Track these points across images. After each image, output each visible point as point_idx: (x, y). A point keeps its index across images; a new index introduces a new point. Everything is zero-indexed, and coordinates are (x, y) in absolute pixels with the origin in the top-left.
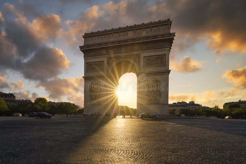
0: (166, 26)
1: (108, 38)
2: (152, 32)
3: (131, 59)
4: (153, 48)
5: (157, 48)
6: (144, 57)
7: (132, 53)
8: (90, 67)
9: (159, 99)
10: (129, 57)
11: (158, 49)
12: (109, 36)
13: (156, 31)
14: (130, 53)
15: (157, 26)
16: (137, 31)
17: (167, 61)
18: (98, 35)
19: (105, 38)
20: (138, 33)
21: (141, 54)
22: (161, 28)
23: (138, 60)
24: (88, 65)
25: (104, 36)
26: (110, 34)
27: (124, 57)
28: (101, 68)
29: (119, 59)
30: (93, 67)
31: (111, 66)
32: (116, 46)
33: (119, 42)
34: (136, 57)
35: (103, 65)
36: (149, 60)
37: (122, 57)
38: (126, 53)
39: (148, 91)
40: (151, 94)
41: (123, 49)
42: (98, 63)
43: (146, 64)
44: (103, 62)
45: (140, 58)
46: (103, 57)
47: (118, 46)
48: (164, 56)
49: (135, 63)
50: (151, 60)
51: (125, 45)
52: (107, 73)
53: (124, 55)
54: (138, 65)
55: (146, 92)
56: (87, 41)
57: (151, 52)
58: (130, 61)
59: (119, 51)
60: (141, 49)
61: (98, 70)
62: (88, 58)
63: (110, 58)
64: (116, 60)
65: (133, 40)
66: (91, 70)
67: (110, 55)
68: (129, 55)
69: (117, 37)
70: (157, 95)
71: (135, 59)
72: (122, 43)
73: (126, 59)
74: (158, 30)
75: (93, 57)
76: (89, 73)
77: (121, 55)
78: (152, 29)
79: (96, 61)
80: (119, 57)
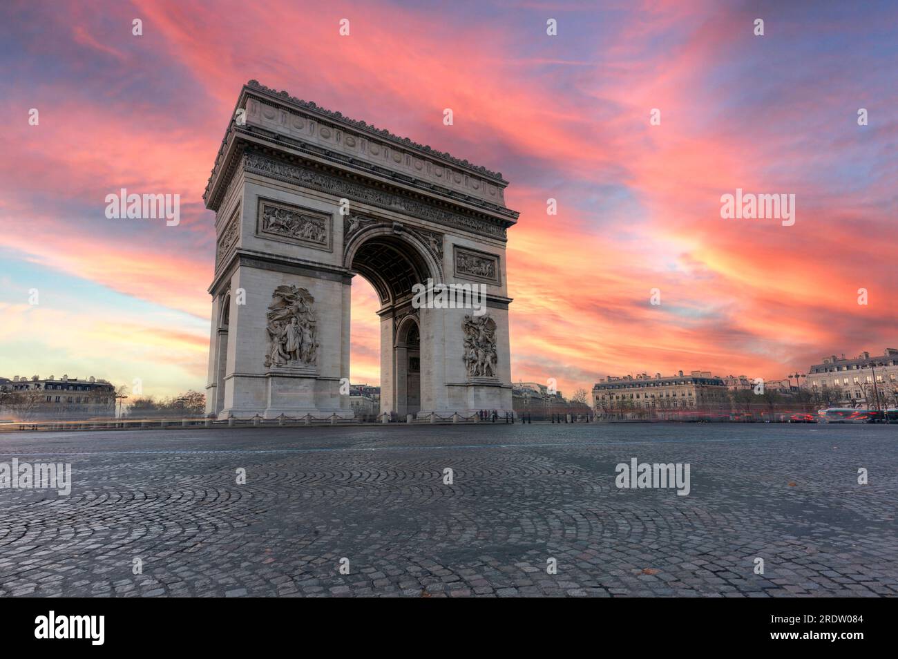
0: (496, 187)
1: (348, 144)
2: (469, 187)
3: (417, 238)
4: (474, 230)
5: (481, 232)
6: (454, 246)
7: (424, 222)
9: (495, 373)
10: (414, 233)
11: (484, 238)
12: (353, 140)
13: (477, 189)
14: (417, 220)
15: (480, 179)
16: (435, 166)
17: (502, 273)
18: (311, 117)
19: (338, 140)
20: (438, 173)
21: (446, 235)
22: (487, 186)
23: (437, 249)
24: (262, 206)
25: (333, 132)
26: (357, 135)
27: (402, 225)
28: (320, 237)
29: (383, 226)
30: (287, 224)
31: (358, 240)
32: (381, 184)
33: (395, 176)
34: (432, 239)
35: (327, 227)
36: (465, 258)
37: (395, 224)
38: (407, 218)
39: (467, 344)
40: (477, 354)
41: (398, 200)
42: (307, 212)
43: (458, 267)
44: (327, 217)
45: (442, 244)
46: (331, 202)
47: (388, 186)
48: (496, 258)
49: (428, 252)
50: (468, 260)
51: (407, 192)
52: (344, 262)
53: (400, 220)
54: (437, 263)
55: (463, 349)
56: (263, 116)
57: (469, 238)
58: (415, 244)
59: (385, 201)
60: (447, 222)
61: (310, 239)
62: (264, 179)
63: (353, 213)
64: (374, 228)
65: (433, 188)
66: (274, 230)
67: (356, 204)
68: (415, 224)
69: (376, 154)
70: (492, 359)
71: (429, 244)
72: (401, 182)
73: (404, 235)
74: (482, 189)
75: (287, 185)
76: (267, 242)
77: (391, 218)
78: (469, 179)
79: (302, 204)
80: (386, 219)
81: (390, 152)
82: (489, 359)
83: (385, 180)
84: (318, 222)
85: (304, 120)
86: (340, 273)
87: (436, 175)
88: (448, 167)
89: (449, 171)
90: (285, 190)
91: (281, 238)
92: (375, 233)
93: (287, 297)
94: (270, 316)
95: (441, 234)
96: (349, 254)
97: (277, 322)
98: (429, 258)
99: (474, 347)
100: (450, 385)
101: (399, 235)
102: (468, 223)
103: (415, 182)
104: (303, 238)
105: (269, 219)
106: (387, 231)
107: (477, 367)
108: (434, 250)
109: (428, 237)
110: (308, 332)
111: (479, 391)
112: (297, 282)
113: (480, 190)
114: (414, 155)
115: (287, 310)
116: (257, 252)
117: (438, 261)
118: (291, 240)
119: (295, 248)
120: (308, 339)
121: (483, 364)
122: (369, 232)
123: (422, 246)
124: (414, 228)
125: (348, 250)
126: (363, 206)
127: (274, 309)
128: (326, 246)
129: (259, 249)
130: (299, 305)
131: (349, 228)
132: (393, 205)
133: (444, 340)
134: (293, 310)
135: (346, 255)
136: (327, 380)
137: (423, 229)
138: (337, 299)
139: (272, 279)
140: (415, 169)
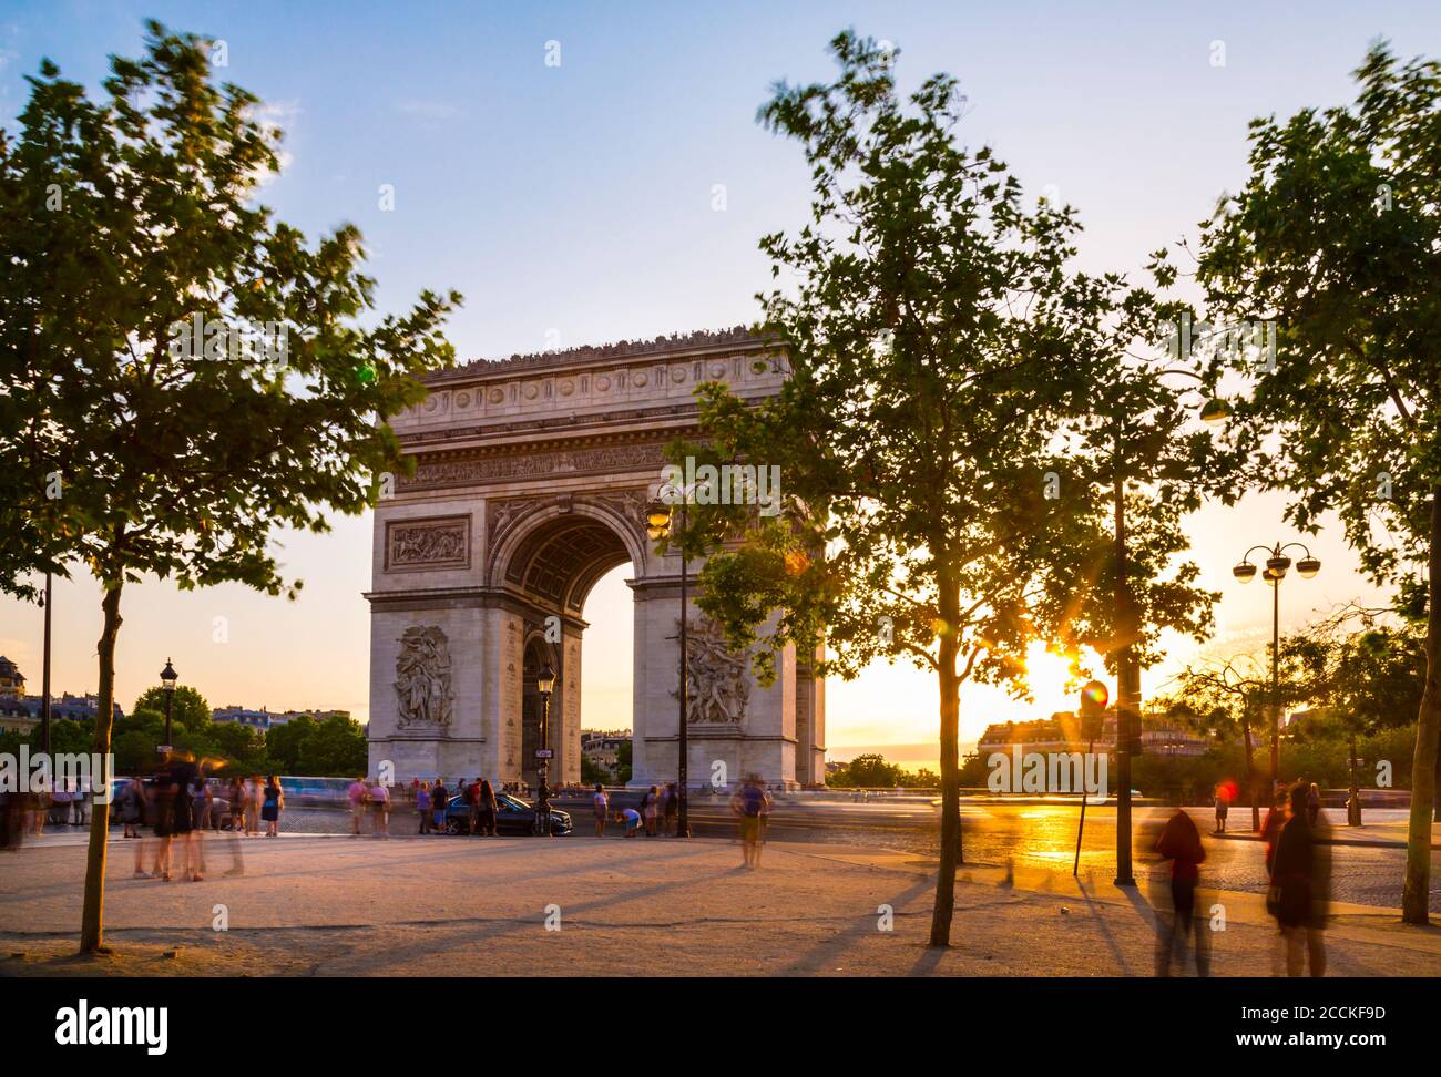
1: (492, 402)
3: (600, 507)
7: (608, 478)
8: (403, 546)
9: (735, 714)
10: (595, 501)
12: (500, 392)
14: (599, 479)
15: (726, 355)
16: (634, 372)
18: (442, 388)
19: (479, 402)
20: (638, 382)
21: (650, 487)
22: (745, 362)
23: (635, 516)
24: (392, 533)
25: (472, 392)
26: (502, 381)
27: (570, 496)
28: (456, 551)
29: (545, 507)
30: (420, 546)
31: (509, 539)
32: (529, 444)
33: (542, 425)
34: (628, 501)
35: (466, 535)
37: (558, 498)
38: (579, 481)
40: (698, 687)
41: (565, 456)
42: (441, 522)
44: (464, 520)
45: (645, 503)
46: (468, 497)
47: (540, 443)
49: (622, 527)
51: (571, 440)
52: (486, 579)
53: (569, 489)
54: (637, 542)
58: (601, 519)
59: (546, 466)
60: (652, 463)
61: (444, 559)
63: (501, 502)
64: (532, 513)
65: (608, 418)
66: (405, 558)
67: (501, 487)
68: (593, 487)
69: (534, 397)
70: (724, 692)
71: (623, 511)
72: (557, 431)
73: (581, 509)
74: (732, 373)
75: (416, 495)
76: (396, 576)
77: (554, 490)
78: (703, 367)
79: (432, 514)
80: (547, 496)
81: (555, 384)
82: (715, 691)
83: (530, 438)
84: (453, 530)
85: (439, 395)
86: (478, 595)
87: (636, 385)
88: (657, 362)
89: (660, 370)
91: (412, 566)
92: (535, 520)
94: (399, 668)
95: (644, 487)
96: (497, 563)
97: (403, 675)
99: (693, 675)
100: (648, 741)
101: (570, 513)
103: (575, 422)
104: (435, 560)
105: (399, 547)
106: (554, 511)
107: (694, 708)
108: (630, 519)
109: (621, 500)
110: (436, 682)
112: (427, 619)
113: (728, 375)
114: (594, 371)
115: (412, 659)
117: (636, 535)
118: (423, 566)
119: (427, 575)
120: (436, 692)
121: (705, 701)
122: (526, 522)
123: (611, 518)
124: (595, 492)
125: (495, 557)
126: (511, 487)
127: (402, 659)
128: (463, 561)
129: (388, 587)
130: (425, 649)
131: (494, 526)
132: (556, 470)
133: (645, 667)
134: (418, 657)
135: (492, 567)
136: (463, 741)
137: (609, 489)
138: (477, 632)
139: (403, 622)
140: (597, 393)
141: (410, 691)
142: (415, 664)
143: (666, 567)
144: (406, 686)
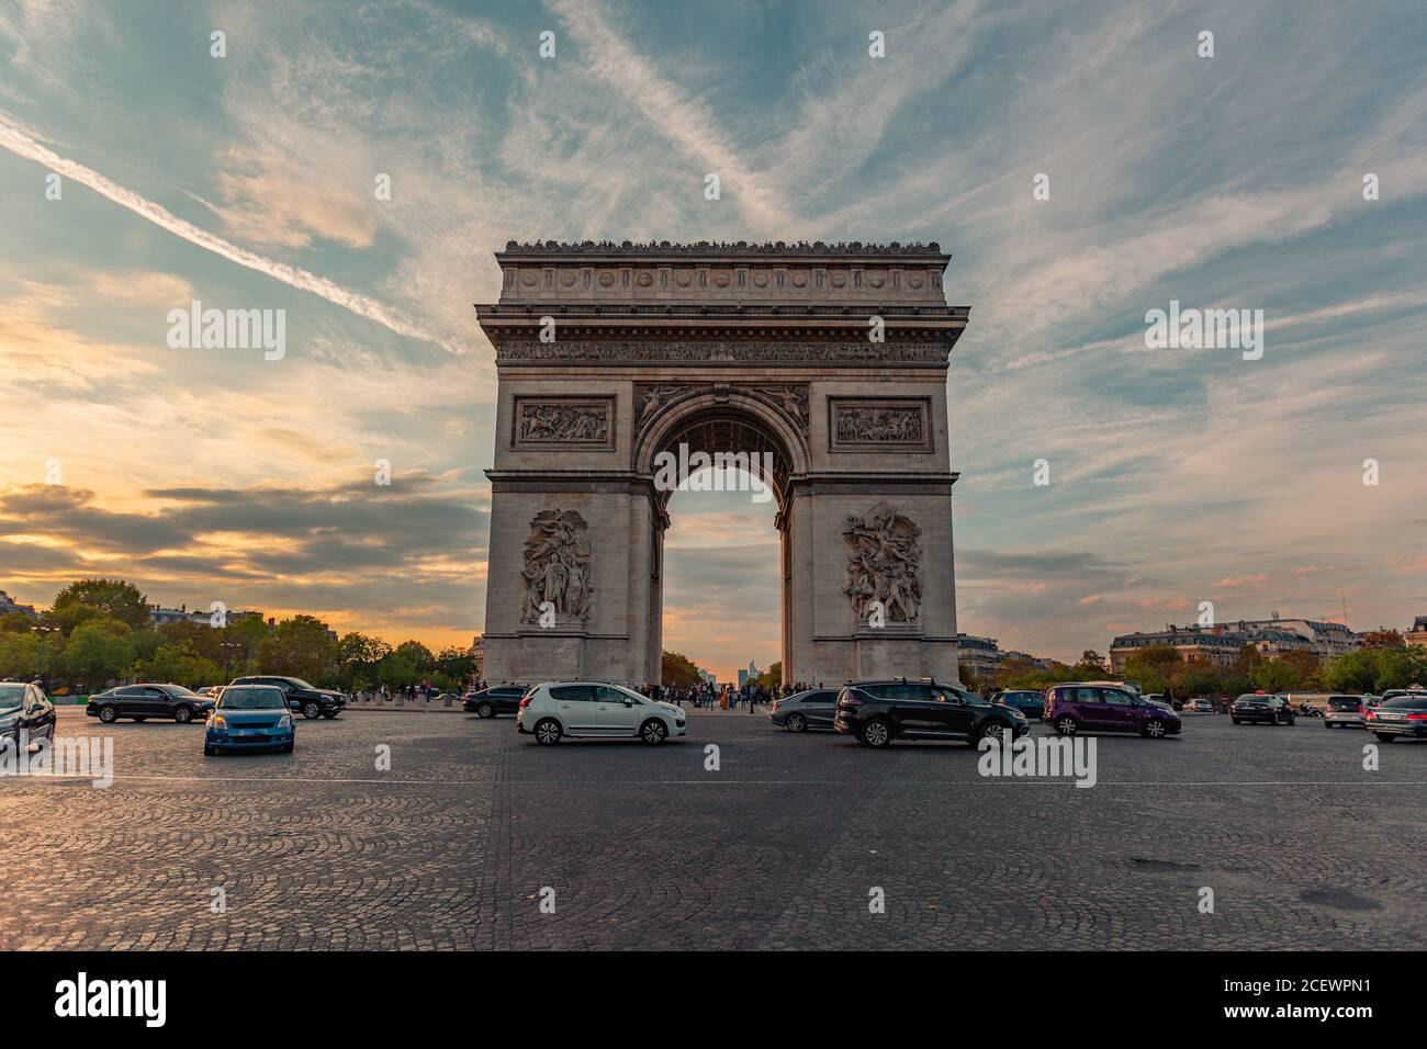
0: (924, 272)
1: (640, 285)
2: (864, 289)
3: (760, 400)
4: (872, 362)
5: (887, 362)
6: (830, 398)
7: (769, 372)
8: (534, 423)
9: (912, 614)
10: (752, 393)
11: (894, 371)
12: (648, 276)
13: (879, 287)
14: (758, 371)
15: (886, 267)
16: (792, 272)
17: (937, 428)
18: (586, 264)
19: (625, 284)
20: (798, 282)
21: (813, 384)
22: (904, 275)
23: (797, 412)
24: (520, 408)
25: (617, 273)
26: (654, 266)
27: (728, 386)
28: (598, 432)
29: (699, 394)
30: (553, 424)
31: (658, 424)
32: (687, 329)
33: (706, 311)
34: (788, 396)
35: (609, 416)
36: (855, 416)
37: (716, 386)
38: (738, 371)
39: (854, 567)
40: (873, 585)
41: (722, 346)
42: (580, 401)
43: (840, 434)
44: (608, 401)
45: (807, 399)
46: (613, 377)
47: (699, 330)
48: (925, 403)
49: (781, 421)
50: (863, 417)
51: (733, 330)
52: (634, 463)
53: (726, 379)
54: (797, 435)
55: (847, 575)
56: (521, 284)
57: (864, 378)
58: (758, 411)
59: (701, 354)
60: (815, 362)
61: (583, 439)
62: (521, 370)
63: (650, 386)
64: (684, 400)
65: (777, 311)
66: (536, 436)
67: (651, 371)
68: (753, 379)
69: (687, 285)
70: (903, 590)
71: (783, 406)
72: (719, 318)
73: (737, 401)
74: (892, 284)
75: (551, 370)
76: (526, 455)
77: (710, 379)
78: (863, 274)
79: (572, 392)
80: (701, 383)
81: (710, 274)
82: (895, 590)
83: (690, 323)
84: (595, 410)
85: (576, 272)
86: (625, 480)
87: (796, 286)
88: (816, 265)
89: (819, 273)
90: (549, 377)
91: (544, 445)
92: (687, 407)
93: (549, 527)
94: (527, 555)
95: (806, 384)
96: (643, 449)
97: (534, 562)
98: (782, 428)
99: (867, 572)
100: (818, 640)
101: (726, 402)
102: (859, 354)
103: (742, 312)
104: (573, 440)
105: (529, 423)
106: (707, 401)
107: (871, 607)
108: (791, 414)
109: (781, 394)
110: (575, 572)
111: (871, 649)
112: (562, 503)
113: (889, 285)
114: (752, 266)
115: (547, 545)
116: (509, 471)
117: (799, 430)
118: (557, 445)
119: (562, 455)
120: (576, 583)
122: (676, 409)
123: (769, 411)
124: (753, 385)
125: (642, 441)
126: (663, 371)
127: (532, 545)
128: (607, 443)
129: (514, 466)
130: (563, 535)
131: (643, 410)
132: (713, 358)
133: (811, 564)
134: (555, 543)
135: (638, 452)
136: (605, 638)
137: (769, 383)
138: (623, 519)
139: (532, 505)
140: (754, 288)
141: (543, 580)
142: (552, 549)
143: (831, 463)
144: (537, 574)
